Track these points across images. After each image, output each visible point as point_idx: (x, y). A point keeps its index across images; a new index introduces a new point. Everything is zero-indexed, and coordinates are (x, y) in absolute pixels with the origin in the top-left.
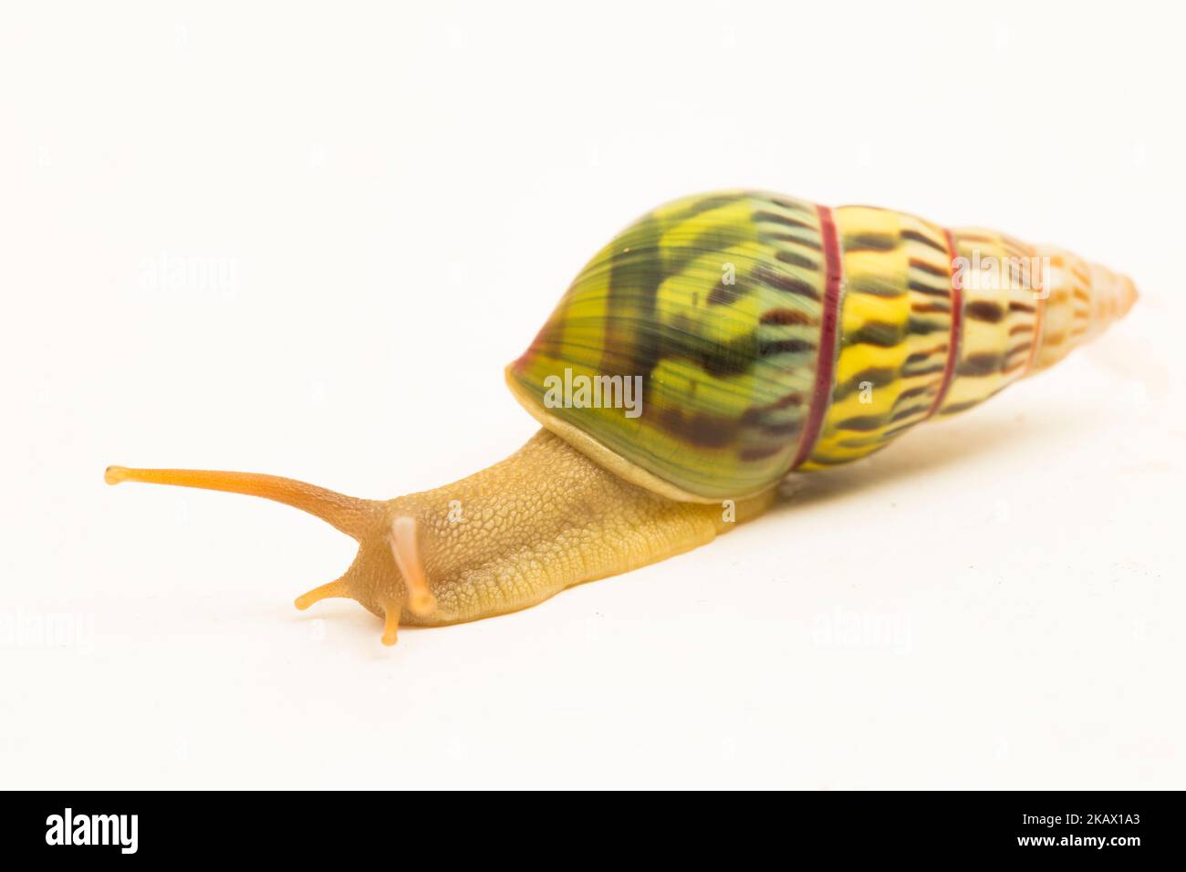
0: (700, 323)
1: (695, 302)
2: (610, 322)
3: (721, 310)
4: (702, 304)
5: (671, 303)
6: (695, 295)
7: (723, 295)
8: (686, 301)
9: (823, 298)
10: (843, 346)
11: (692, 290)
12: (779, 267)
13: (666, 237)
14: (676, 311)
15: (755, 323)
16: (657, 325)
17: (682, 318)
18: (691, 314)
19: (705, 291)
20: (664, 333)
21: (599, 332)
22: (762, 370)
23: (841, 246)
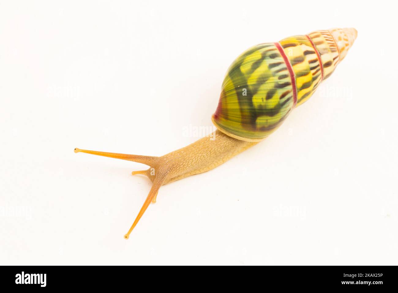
0: (265, 106)
1: (263, 101)
2: (242, 110)
3: (270, 100)
4: (265, 101)
5: (257, 103)
6: (262, 99)
7: (270, 96)
8: (260, 101)
9: (292, 83)
10: (298, 92)
11: (261, 97)
12: (280, 82)
13: (248, 81)
14: (258, 104)
15: (279, 100)
16: (255, 109)
17: (260, 106)
18: (263, 104)
19: (264, 96)
20: (257, 111)
21: (239, 113)
22: (282, 110)
23: (291, 65)
